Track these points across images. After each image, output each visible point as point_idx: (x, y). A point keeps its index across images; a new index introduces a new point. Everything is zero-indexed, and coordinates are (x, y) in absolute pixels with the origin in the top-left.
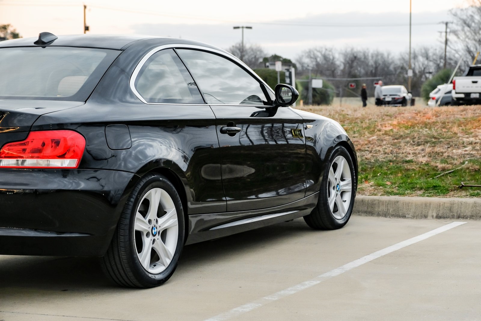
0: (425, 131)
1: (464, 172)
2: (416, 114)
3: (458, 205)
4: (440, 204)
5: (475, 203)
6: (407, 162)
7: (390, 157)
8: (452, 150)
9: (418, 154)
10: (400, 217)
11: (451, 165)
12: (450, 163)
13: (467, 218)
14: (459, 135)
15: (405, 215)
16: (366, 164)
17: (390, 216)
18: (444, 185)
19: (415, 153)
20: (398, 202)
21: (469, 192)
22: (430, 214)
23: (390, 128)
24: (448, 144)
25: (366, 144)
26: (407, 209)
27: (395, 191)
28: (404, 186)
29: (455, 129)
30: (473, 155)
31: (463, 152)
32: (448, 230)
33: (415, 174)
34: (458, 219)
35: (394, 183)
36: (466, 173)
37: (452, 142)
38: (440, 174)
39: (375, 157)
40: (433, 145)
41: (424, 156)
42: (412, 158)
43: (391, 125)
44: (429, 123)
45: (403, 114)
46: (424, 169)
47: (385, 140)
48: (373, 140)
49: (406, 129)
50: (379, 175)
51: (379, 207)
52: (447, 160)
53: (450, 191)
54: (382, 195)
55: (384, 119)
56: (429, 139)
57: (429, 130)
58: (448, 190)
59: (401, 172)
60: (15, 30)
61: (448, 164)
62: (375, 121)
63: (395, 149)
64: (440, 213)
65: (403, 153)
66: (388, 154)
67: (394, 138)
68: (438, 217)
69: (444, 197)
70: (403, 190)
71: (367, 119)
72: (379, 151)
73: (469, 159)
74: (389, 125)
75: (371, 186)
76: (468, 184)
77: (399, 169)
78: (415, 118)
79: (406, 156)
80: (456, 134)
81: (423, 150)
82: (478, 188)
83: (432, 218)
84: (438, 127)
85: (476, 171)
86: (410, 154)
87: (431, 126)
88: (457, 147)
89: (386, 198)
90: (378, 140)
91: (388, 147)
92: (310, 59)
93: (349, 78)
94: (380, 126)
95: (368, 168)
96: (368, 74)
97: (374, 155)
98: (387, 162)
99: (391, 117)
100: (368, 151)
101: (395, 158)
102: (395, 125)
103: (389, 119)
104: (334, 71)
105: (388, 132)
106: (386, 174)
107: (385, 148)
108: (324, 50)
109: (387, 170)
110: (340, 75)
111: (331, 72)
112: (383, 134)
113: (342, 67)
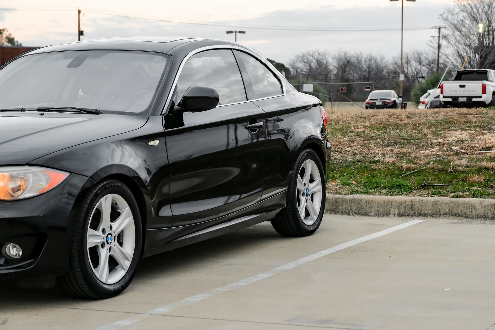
0: (396, 133)
1: (428, 172)
2: (389, 116)
3: (419, 203)
4: (402, 202)
5: (435, 201)
6: (375, 162)
7: (359, 157)
8: (420, 151)
9: (386, 155)
10: (362, 215)
11: (416, 165)
12: (416, 163)
13: (428, 216)
14: (429, 136)
15: (367, 213)
16: (334, 164)
17: (353, 214)
18: (407, 184)
19: (383, 154)
20: (361, 200)
21: (431, 191)
22: (392, 212)
23: (362, 130)
24: (417, 144)
25: (337, 145)
26: (370, 207)
27: (360, 190)
28: (368, 185)
29: (425, 131)
30: (439, 156)
31: (430, 153)
32: (407, 227)
33: (381, 173)
34: (419, 217)
35: (360, 182)
36: (430, 173)
37: (421, 143)
38: (405, 174)
39: (344, 158)
40: (402, 146)
41: (392, 156)
42: (380, 159)
43: (364, 126)
44: (400, 125)
45: (377, 116)
46: (389, 169)
47: (356, 141)
48: (344, 140)
49: (378, 131)
50: (346, 174)
51: (343, 205)
52: (413, 160)
53: (413, 190)
54: (346, 194)
55: (358, 121)
56: (398, 140)
57: (400, 131)
58: (410, 189)
59: (367, 172)
60: (10, 34)
61: (414, 164)
62: (349, 123)
63: (365, 149)
64: (402, 211)
65: (371, 154)
66: (357, 155)
67: (365, 139)
68: (400, 215)
69: (406, 196)
70: (368, 189)
71: (341, 121)
72: (349, 151)
73: (435, 159)
74: (362, 127)
75: (337, 185)
76: (431, 183)
77: (366, 169)
78: (388, 120)
79: (374, 157)
80: (426, 135)
81: (392, 151)
82: (440, 187)
83: (393, 216)
84: (409, 128)
85: (440, 170)
86: (378, 154)
87: (402, 127)
88: (425, 147)
89: (350, 196)
90: (349, 141)
91: (358, 148)
92: (303, 63)
93: (341, 82)
94: (353, 128)
95: (336, 168)
96: (362, 78)
97: (343, 155)
98: (355, 162)
99: (365, 119)
100: (338, 151)
101: (363, 159)
102: (368, 126)
103: (363, 121)
104: (327, 75)
105: (360, 134)
106: (352, 173)
107: (355, 149)
108: (317, 54)
109: (354, 170)
110: (333, 80)
111: (324, 76)
112: (354, 135)
113: (335, 72)
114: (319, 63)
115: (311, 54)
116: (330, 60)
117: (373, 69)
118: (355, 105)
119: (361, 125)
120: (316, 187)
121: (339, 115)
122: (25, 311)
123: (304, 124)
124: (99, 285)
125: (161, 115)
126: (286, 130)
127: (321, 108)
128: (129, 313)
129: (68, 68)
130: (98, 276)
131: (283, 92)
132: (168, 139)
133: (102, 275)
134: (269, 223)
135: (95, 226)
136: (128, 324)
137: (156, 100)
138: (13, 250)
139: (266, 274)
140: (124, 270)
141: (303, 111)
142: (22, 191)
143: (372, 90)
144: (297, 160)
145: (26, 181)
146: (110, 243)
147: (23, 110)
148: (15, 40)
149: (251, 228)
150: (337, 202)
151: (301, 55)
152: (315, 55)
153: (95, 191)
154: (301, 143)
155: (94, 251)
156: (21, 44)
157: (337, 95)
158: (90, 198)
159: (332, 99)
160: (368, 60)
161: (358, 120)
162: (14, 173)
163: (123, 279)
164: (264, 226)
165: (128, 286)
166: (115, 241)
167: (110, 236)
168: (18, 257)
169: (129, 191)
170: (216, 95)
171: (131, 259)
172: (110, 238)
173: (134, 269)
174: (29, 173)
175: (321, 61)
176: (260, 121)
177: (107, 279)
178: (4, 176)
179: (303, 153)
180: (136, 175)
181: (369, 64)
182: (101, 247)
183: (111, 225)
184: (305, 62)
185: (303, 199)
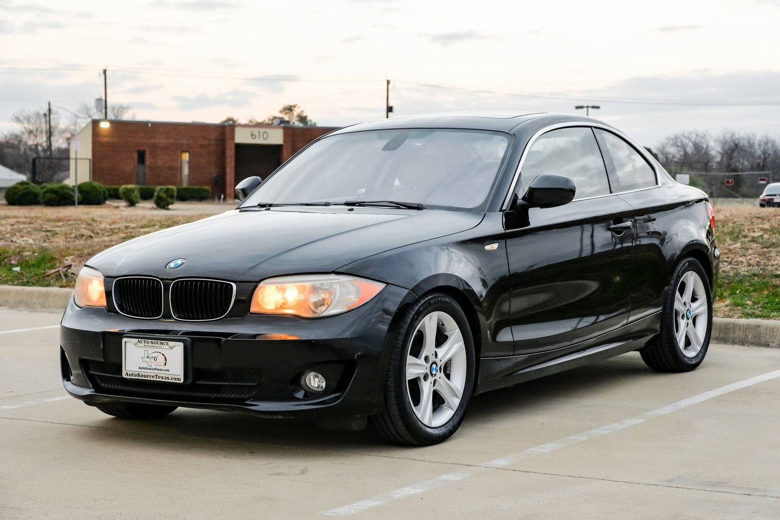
7: (756, 270)
15: (768, 343)
16: (722, 278)
17: (749, 344)
20: (759, 326)
23: (760, 234)
25: (726, 254)
26: (772, 336)
27: (757, 312)
28: (769, 307)
35: (757, 302)
39: (735, 270)
43: (762, 229)
47: (751, 248)
48: (735, 248)
50: (738, 292)
51: (734, 332)
54: (739, 317)
55: (753, 223)
59: (767, 289)
60: (302, 112)
62: (741, 225)
63: (763, 259)
65: (773, 265)
66: (753, 266)
67: (763, 246)
70: (768, 312)
71: (731, 222)
72: (742, 262)
74: (759, 230)
75: (727, 306)
77: (766, 285)
79: (777, 269)
89: (744, 321)
90: (742, 248)
91: (754, 257)
92: (676, 147)
93: (726, 172)
94: (746, 231)
95: (725, 284)
96: (754, 167)
97: (735, 267)
98: (750, 277)
99: (763, 220)
100: (727, 262)
101: (761, 272)
102: (767, 229)
103: (760, 223)
104: (708, 162)
105: (757, 239)
106: (747, 291)
107: (750, 259)
108: (694, 136)
109: (749, 286)
110: (716, 169)
111: (703, 164)
112: (749, 241)
113: (718, 159)
114: (697, 146)
115: (686, 135)
116: (712, 144)
117: (769, 155)
118: (744, 202)
119: (759, 228)
120: (700, 307)
121: (728, 215)
122: (329, 458)
123: (685, 227)
124: (421, 428)
125: (500, 211)
126: (662, 233)
127: (707, 205)
128: (458, 464)
129: (383, 152)
130: (419, 416)
131: (657, 183)
132: (510, 242)
133: (424, 415)
134: (637, 354)
135: (416, 353)
136: (458, 478)
137: (494, 192)
138: (314, 380)
139: (635, 420)
140: (452, 409)
141: (682, 209)
142: (326, 306)
143: (768, 183)
144: (676, 271)
145: (331, 293)
146: (435, 375)
147: (327, 204)
148: (309, 118)
149: (612, 359)
150: (726, 328)
151: (672, 137)
152: (692, 137)
153: (416, 308)
154: (681, 250)
155: (415, 384)
156: (315, 124)
157: (720, 188)
158: (411, 316)
159: (714, 195)
160: (762, 143)
161: (753, 221)
162: (317, 284)
163: (451, 422)
164: (630, 358)
165: (457, 430)
166: (440, 372)
167: (434, 366)
168: (320, 390)
169: (459, 309)
170: (571, 186)
171: (460, 396)
172: (434, 368)
173: (465, 407)
174: (336, 283)
175: (700, 144)
176: (627, 221)
177: (430, 421)
178: (304, 287)
179: (683, 263)
180: (466, 287)
181: (764, 149)
182: (424, 379)
183: (436, 352)
184: (678, 146)
185: (682, 323)
